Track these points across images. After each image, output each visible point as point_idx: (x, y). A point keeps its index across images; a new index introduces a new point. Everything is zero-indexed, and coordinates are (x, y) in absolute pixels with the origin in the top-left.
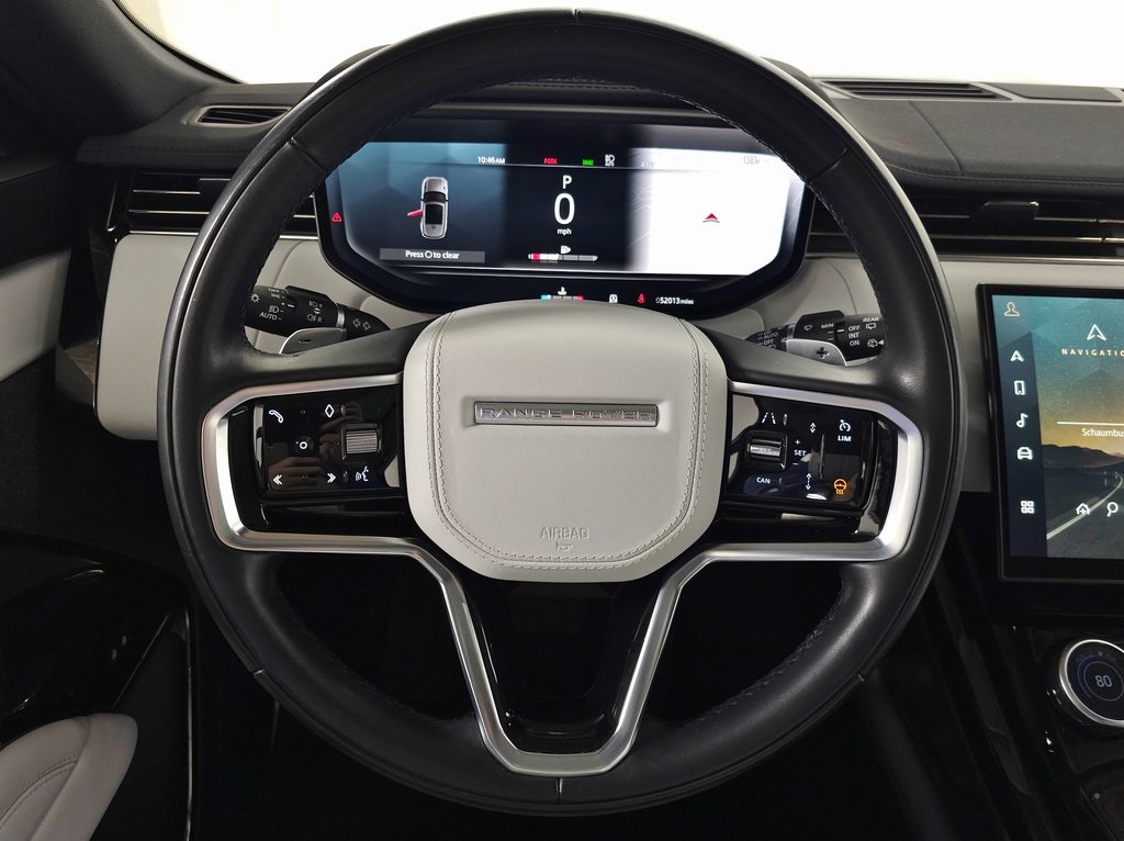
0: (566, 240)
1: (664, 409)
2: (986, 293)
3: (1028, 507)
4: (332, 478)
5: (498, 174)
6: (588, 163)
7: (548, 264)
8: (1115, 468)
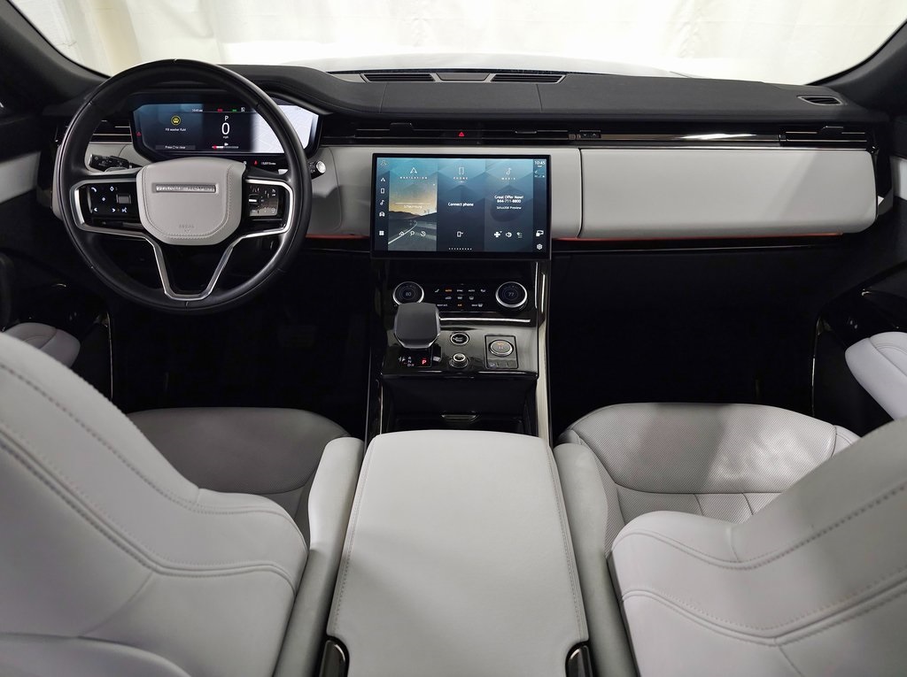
0: (226, 141)
1: (217, 186)
2: (376, 156)
3: (382, 233)
4: (114, 210)
5: (200, 115)
6: (234, 111)
7: (220, 150)
8: (415, 219)
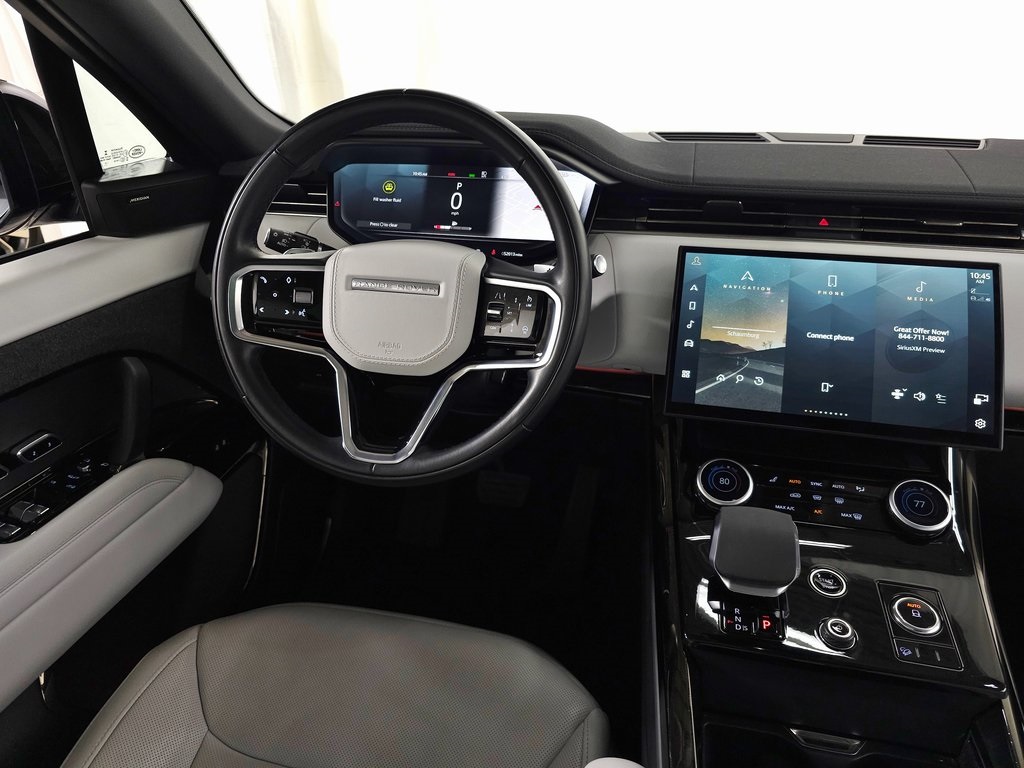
0: (455, 218)
1: (442, 286)
2: (683, 251)
3: (686, 374)
4: (287, 312)
5: (423, 181)
6: (472, 176)
7: (445, 231)
8: (745, 355)
